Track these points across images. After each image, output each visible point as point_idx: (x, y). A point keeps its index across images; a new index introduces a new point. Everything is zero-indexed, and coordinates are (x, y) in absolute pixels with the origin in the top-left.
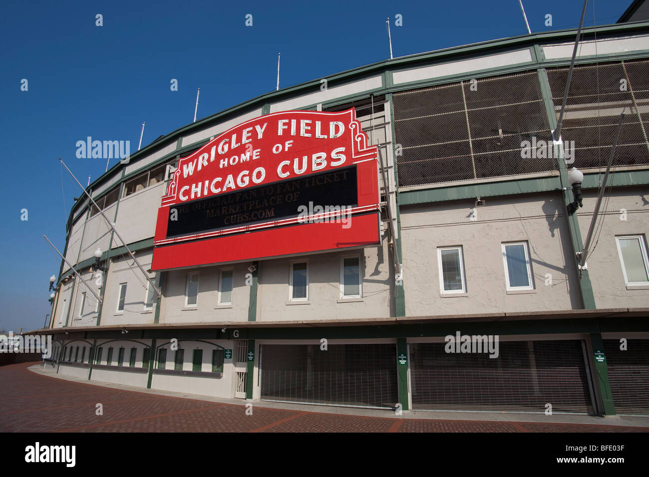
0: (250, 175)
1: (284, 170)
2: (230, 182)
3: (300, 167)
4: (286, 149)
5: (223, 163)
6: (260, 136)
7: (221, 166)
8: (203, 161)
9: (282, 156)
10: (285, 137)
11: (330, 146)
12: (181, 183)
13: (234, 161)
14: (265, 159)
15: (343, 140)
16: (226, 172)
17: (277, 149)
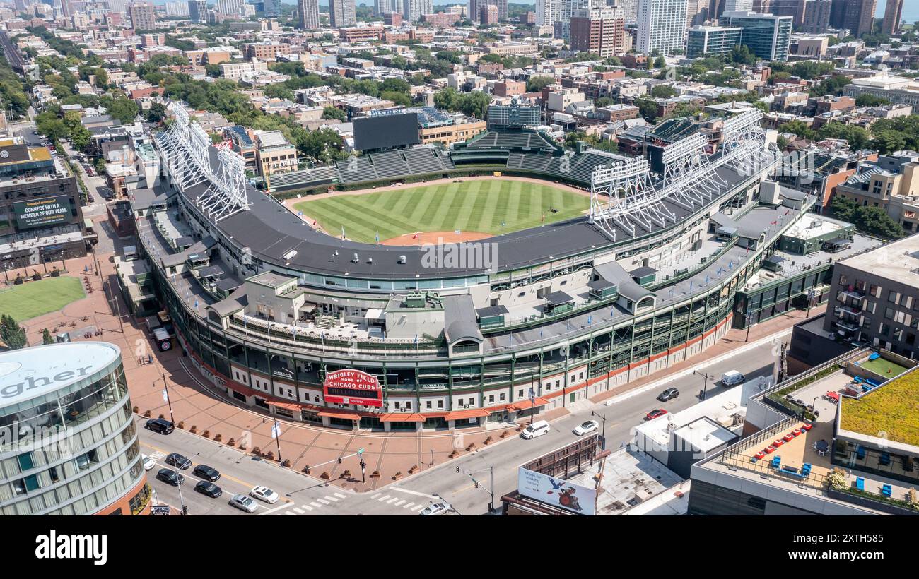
0: (352, 385)
2: (346, 385)
8: (336, 376)
9: (360, 383)
10: (360, 378)
11: (371, 384)
12: (330, 381)
13: (346, 380)
14: (355, 382)
15: (375, 384)
16: (344, 382)
17: (358, 381)
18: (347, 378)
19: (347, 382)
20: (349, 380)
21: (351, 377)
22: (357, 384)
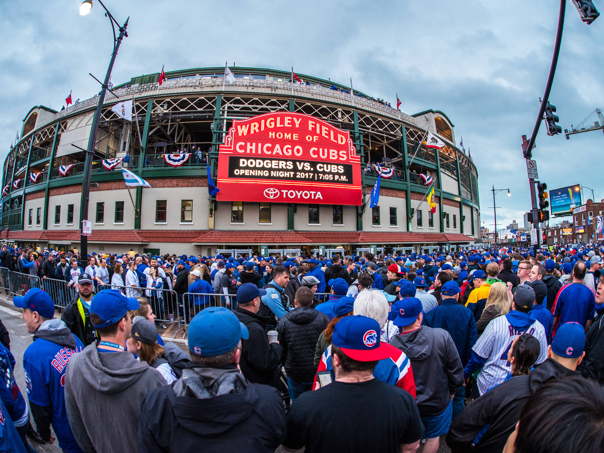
0: (292, 149)
1: (314, 152)
2: (278, 150)
3: (323, 154)
4: (315, 141)
5: (272, 135)
6: (297, 126)
7: (270, 137)
8: (255, 128)
9: (312, 144)
10: (313, 132)
11: (339, 148)
12: (238, 138)
13: (280, 136)
14: (302, 142)
15: (345, 147)
16: (274, 141)
17: (309, 138)
18: (284, 130)
19: (283, 143)
20: (288, 136)
21: (292, 130)
22: (307, 146)
